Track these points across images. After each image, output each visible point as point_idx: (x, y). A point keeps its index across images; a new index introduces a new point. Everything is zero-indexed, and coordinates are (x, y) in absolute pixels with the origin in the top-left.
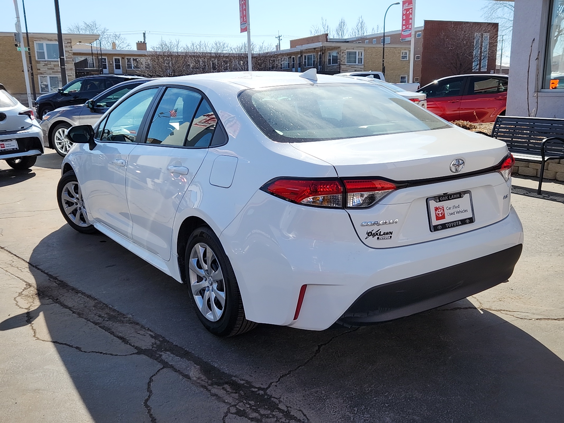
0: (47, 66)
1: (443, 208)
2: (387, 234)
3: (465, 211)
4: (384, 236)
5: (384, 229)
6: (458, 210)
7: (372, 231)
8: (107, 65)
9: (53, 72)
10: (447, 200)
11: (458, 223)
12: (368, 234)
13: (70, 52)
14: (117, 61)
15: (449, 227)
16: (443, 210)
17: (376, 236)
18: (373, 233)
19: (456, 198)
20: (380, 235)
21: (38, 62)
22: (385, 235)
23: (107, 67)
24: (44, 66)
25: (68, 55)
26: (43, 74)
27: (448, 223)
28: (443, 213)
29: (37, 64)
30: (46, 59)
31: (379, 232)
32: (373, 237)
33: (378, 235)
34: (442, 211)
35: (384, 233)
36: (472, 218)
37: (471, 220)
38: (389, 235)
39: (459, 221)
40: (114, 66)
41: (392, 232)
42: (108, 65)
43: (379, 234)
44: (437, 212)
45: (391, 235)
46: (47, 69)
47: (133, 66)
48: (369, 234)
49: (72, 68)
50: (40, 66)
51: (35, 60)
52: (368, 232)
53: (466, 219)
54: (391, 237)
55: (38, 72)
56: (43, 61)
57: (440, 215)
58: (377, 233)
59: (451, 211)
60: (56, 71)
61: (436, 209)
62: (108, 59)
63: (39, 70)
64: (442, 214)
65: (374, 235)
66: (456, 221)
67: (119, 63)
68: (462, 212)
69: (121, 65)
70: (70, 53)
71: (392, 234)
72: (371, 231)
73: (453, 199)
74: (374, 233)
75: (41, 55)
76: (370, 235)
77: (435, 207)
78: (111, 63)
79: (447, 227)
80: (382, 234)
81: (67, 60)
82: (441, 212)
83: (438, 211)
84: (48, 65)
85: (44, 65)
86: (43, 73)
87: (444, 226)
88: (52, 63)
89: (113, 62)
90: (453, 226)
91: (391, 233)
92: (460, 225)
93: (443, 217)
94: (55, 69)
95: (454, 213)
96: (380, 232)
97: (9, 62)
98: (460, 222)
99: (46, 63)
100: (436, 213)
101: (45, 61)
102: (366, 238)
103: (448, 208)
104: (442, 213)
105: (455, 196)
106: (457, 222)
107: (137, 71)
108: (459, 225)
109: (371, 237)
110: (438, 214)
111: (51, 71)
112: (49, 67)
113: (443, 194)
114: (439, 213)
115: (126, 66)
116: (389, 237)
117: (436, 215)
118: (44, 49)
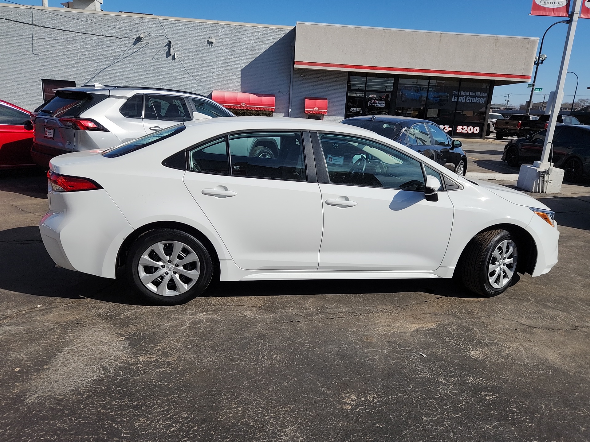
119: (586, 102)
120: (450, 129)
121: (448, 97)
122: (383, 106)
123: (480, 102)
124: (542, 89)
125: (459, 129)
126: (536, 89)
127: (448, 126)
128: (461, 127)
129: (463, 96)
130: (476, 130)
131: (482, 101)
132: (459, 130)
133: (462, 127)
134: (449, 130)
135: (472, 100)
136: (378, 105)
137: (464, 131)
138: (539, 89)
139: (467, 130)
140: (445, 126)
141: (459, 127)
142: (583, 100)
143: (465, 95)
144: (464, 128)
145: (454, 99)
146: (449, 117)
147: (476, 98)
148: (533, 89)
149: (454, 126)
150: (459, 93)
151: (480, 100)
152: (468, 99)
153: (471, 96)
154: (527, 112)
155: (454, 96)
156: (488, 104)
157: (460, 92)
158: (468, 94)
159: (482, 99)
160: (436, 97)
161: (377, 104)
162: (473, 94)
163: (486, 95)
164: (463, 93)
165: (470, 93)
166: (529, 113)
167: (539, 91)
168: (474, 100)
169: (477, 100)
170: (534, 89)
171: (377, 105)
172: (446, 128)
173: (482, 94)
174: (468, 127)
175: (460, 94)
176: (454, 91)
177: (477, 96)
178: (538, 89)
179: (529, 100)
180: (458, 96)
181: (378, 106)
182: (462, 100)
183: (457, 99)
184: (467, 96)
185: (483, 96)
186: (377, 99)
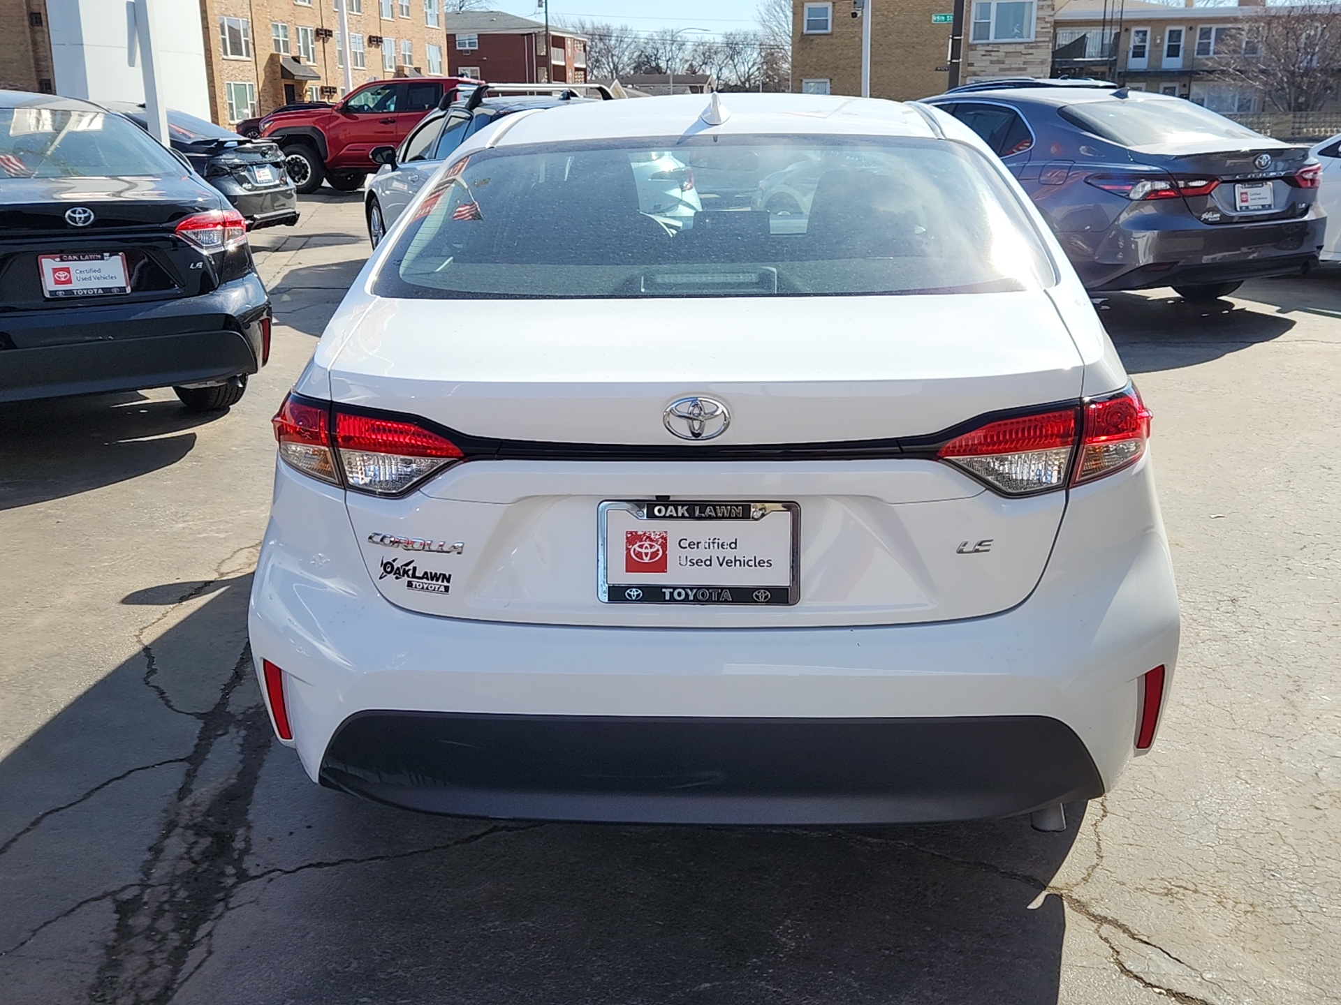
0: (990, 55)
1: (663, 538)
2: (435, 577)
3: (761, 563)
4: (425, 581)
5: (425, 563)
6: (729, 554)
7: (394, 561)
8: (1147, 49)
9: (1001, 70)
10: (684, 518)
11: (720, 595)
12: (385, 566)
13: (1047, 20)
14: (1175, 35)
15: (673, 601)
16: (664, 546)
17: (403, 576)
18: (396, 565)
19: (723, 518)
20: (414, 576)
21: (972, 47)
22: (427, 579)
23: (1147, 54)
24: (983, 55)
25: (1042, 28)
26: (979, 76)
27: (674, 588)
28: (661, 553)
29: (971, 52)
30: (992, 39)
31: (411, 567)
32: (397, 578)
33: (408, 576)
34: (658, 547)
35: (426, 573)
36: (785, 590)
37: (780, 596)
38: (440, 582)
39: (723, 588)
40: (1166, 48)
41: (450, 576)
42: (1150, 47)
43: (410, 573)
44: (636, 546)
45: (445, 583)
46: (988, 63)
47: (1212, 48)
48: (388, 567)
49: (1046, 60)
50: (975, 57)
51: (968, 42)
52: (384, 562)
53: (757, 589)
54: (447, 589)
55: (968, 71)
56: (983, 44)
57: (646, 560)
58: (407, 568)
59: (699, 554)
60: (1008, 66)
61: (634, 538)
62: (1152, 32)
63: (972, 65)
64: (653, 557)
65: (399, 574)
66: (708, 588)
67: (1180, 41)
68: (745, 564)
69: (1182, 46)
70: (1047, 22)
71: (448, 582)
72: (390, 561)
73: (711, 518)
74: (398, 569)
75: (982, 30)
76: (389, 570)
77: (628, 532)
78: (1158, 41)
79: (667, 598)
80: (421, 575)
81: (1039, 39)
82: (650, 551)
83: (640, 547)
84: (993, 53)
85: (984, 53)
86: (978, 73)
87: (653, 595)
88: (1003, 49)
89: (1162, 39)
90: (691, 598)
91: (447, 578)
92: (725, 602)
93: (660, 565)
94: (1006, 62)
95: (710, 560)
96: (415, 569)
97: (912, 50)
98: (727, 591)
99: (990, 48)
100: (628, 550)
101: (988, 44)
102: (381, 578)
104: (655, 554)
105: (723, 511)
106: (715, 591)
107: (1207, 62)
108: (720, 602)
109: (392, 576)
110: (638, 554)
111: (996, 68)
112: (994, 57)
113: (655, 499)
114: (643, 551)
115: (1196, 48)
116: (442, 589)
117: (628, 554)
118: (991, 17)
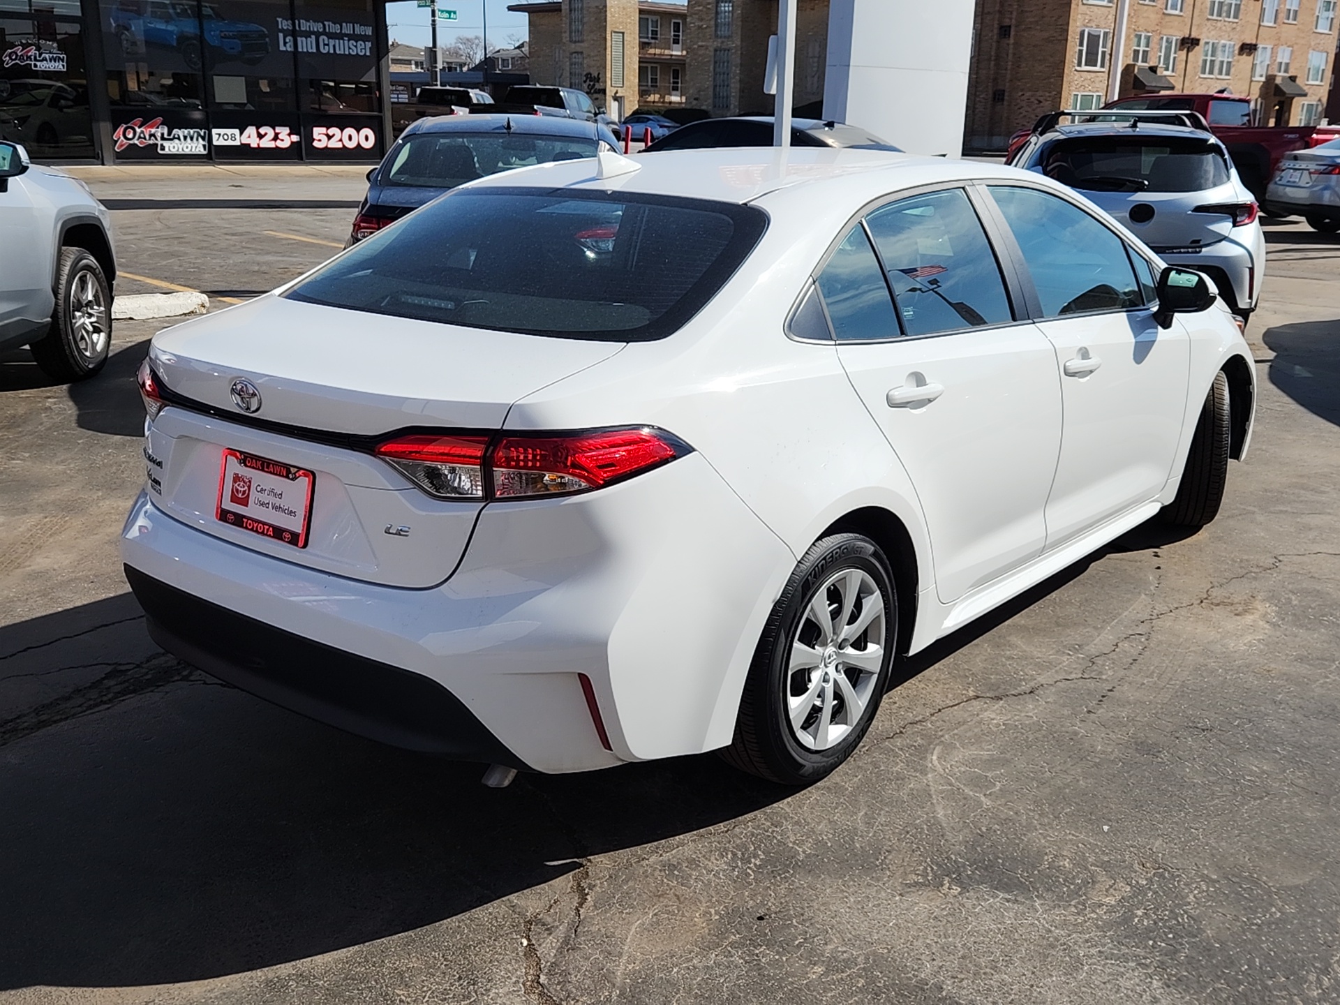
1: (250, 482)
3: (291, 513)
4: (154, 484)
6: (277, 502)
10: (258, 469)
11: (268, 530)
15: (246, 528)
16: (249, 488)
20: (152, 479)
22: (155, 482)
27: (249, 518)
28: (247, 492)
34: (246, 488)
36: (300, 536)
37: (297, 540)
38: (158, 486)
39: (270, 525)
44: (237, 485)
45: (160, 488)
53: (286, 531)
57: (240, 495)
59: (265, 498)
61: (237, 478)
64: (243, 495)
66: (264, 524)
68: (284, 511)
73: (270, 473)
77: (235, 474)
79: (245, 525)
82: (242, 489)
83: (239, 485)
87: (239, 521)
90: (255, 529)
91: (160, 484)
92: (270, 536)
95: (268, 504)
98: (271, 529)
100: (233, 486)
103: (259, 489)
104: (244, 492)
105: (277, 469)
106: (266, 527)
108: (266, 535)
110: (237, 490)
114: (240, 489)
116: (159, 491)
117: (233, 489)
119: (474, 45)
120: (295, 138)
121: (265, 36)
122: (60, 66)
123: (357, 54)
124: (455, 13)
125: (321, 137)
126: (442, 11)
127: (287, 130)
128: (323, 130)
129: (307, 34)
130: (367, 138)
131: (364, 49)
132: (320, 140)
133: (325, 132)
134: (292, 143)
135: (334, 46)
136: (42, 66)
137: (334, 144)
138: (449, 12)
139: (341, 140)
140: (277, 131)
141: (318, 132)
142: (468, 40)
143: (313, 33)
144: (331, 134)
145: (285, 45)
146: (280, 100)
147: (346, 42)
148: (433, 14)
149: (302, 129)
150: (294, 24)
151: (356, 46)
152: (325, 45)
153: (332, 36)
154: (434, 79)
155: (281, 35)
156: (379, 59)
157: (297, 22)
158: (318, 27)
159: (362, 43)
160: (229, 37)
161: (35, 60)
162: (335, 28)
163: (369, 31)
164: (305, 25)
165: (324, 26)
166: (439, 83)
167: (450, 18)
168: (343, 47)
169: (349, 48)
170: (437, 13)
171: (38, 64)
172: (280, 136)
173: (360, 30)
174: (342, 130)
175: (297, 28)
176: (279, 20)
177: (346, 35)
178: (447, 12)
179: (431, 45)
180: (294, 34)
181: (43, 68)
182: (307, 45)
183: (292, 43)
184: (318, 35)
185: (363, 33)
186: (31, 45)
